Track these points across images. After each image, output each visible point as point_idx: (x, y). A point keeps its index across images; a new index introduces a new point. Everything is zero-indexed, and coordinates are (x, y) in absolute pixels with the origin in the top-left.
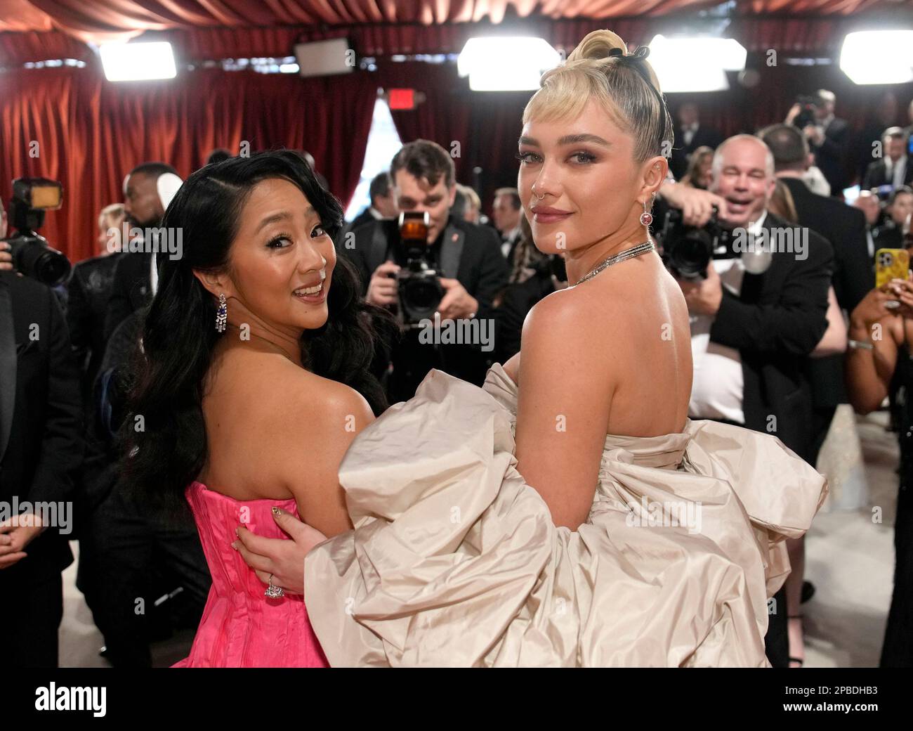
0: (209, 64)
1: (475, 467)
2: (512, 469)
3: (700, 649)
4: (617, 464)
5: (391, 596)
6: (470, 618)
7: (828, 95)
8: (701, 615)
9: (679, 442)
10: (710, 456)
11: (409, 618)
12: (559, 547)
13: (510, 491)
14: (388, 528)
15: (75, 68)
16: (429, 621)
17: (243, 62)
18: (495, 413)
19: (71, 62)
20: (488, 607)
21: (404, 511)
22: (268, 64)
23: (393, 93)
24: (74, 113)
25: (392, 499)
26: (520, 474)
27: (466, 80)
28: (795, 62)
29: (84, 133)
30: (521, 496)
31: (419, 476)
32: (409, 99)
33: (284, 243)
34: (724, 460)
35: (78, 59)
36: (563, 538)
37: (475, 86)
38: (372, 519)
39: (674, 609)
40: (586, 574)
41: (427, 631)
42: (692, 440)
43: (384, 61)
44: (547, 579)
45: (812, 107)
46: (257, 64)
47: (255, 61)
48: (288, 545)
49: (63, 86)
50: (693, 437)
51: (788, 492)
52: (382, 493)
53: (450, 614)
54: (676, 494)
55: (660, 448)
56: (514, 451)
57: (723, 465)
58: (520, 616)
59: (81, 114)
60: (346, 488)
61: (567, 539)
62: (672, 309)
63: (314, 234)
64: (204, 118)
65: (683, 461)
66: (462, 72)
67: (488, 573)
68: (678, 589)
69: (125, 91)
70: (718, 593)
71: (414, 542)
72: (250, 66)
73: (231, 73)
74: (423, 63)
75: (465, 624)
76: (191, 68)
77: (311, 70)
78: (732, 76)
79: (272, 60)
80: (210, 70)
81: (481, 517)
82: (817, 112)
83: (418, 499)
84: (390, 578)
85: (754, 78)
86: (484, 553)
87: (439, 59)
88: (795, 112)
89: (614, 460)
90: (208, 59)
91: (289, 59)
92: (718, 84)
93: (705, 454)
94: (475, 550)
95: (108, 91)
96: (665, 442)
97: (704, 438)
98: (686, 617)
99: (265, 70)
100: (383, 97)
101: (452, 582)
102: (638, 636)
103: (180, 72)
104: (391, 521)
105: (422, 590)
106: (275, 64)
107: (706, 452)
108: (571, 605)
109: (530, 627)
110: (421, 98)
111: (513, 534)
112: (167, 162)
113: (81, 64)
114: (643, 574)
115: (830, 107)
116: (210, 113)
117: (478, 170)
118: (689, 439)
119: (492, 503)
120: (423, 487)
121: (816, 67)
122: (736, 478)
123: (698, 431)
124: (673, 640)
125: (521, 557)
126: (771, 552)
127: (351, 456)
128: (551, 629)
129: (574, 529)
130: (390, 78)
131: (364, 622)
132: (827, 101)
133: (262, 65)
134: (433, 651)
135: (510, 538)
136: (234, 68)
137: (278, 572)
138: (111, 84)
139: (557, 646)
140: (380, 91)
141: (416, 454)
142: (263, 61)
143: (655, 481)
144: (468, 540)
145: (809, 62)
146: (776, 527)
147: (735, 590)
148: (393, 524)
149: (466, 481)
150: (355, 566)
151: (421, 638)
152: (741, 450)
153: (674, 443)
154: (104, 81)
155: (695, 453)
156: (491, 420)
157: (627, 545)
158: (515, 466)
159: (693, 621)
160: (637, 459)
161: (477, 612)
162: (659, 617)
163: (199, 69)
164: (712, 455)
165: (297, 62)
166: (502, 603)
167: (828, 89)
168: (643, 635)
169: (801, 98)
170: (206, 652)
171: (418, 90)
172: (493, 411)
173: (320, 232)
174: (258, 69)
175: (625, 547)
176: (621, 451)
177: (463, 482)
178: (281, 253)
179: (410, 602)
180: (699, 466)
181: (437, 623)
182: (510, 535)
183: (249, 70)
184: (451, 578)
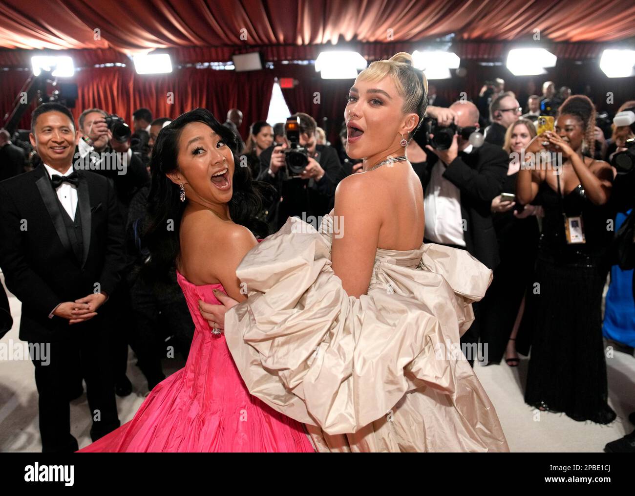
0: (189, 65)
1: (304, 266)
2: (328, 267)
3: (417, 360)
4: (386, 264)
5: (259, 330)
6: (299, 341)
7: (501, 81)
8: (416, 341)
9: (418, 254)
10: (434, 261)
11: (271, 341)
12: (349, 306)
13: (324, 277)
14: (262, 297)
15: (121, 67)
16: (280, 343)
17: (206, 64)
18: (316, 239)
19: (119, 64)
20: (307, 337)
21: (270, 288)
22: (219, 65)
23: (282, 80)
24: (120, 91)
25: (264, 283)
26: (332, 269)
27: (319, 73)
28: (484, 64)
29: (125, 101)
30: (330, 280)
31: (277, 271)
32: (291, 83)
33: (201, 151)
34: (441, 263)
35: (122, 62)
36: (351, 302)
37: (324, 76)
38: (255, 293)
39: (400, 339)
40: (360, 320)
41: (278, 348)
42: (424, 253)
43: (277, 64)
44: (339, 323)
45: (493, 87)
46: (213, 65)
47: (212, 64)
48: (222, 307)
49: (114, 77)
50: (425, 252)
51: (474, 278)
52: (258, 280)
53: (290, 340)
54: (415, 280)
55: (409, 257)
56: (330, 258)
57: (441, 266)
58: (326, 341)
59: (124, 90)
60: (240, 278)
61: (354, 303)
62: (415, 189)
63: (218, 146)
64: (186, 91)
65: (420, 263)
66: (317, 70)
67: (308, 319)
68: (402, 329)
69: (147, 79)
70: (425, 330)
71: (275, 303)
72: (210, 66)
73: (200, 70)
74: (298, 65)
75: (296, 345)
76: (180, 67)
77: (240, 69)
78: (453, 71)
79: (221, 63)
80: (189, 68)
81: (307, 291)
82: (496, 89)
83: (277, 281)
84: (260, 321)
85: (464, 73)
86: (305, 309)
87: (305, 63)
88: (484, 89)
89: (385, 262)
90: (188, 63)
91: (230, 63)
92: (447, 75)
93: (431, 260)
94: (303, 307)
95: (137, 79)
96: (412, 253)
97: (431, 253)
98: (407, 343)
99: (218, 68)
100: (277, 82)
101: (288, 323)
102: (382, 352)
103: (175, 69)
104: (264, 293)
105: (274, 327)
106: (222, 65)
107: (432, 259)
108: (351, 336)
109: (329, 346)
110: (296, 82)
111: (323, 299)
112: (168, 116)
113: (124, 65)
114: (389, 321)
115: (502, 87)
116: (190, 90)
117: (325, 119)
118: (423, 253)
119: (314, 283)
120: (279, 277)
121: (494, 67)
122: (447, 271)
123: (428, 249)
124: (400, 354)
125: (325, 311)
126: (465, 309)
127: (244, 262)
128: (339, 348)
129: (358, 298)
130: (281, 72)
131: (249, 343)
132: (500, 84)
133: (216, 66)
134: (281, 358)
135: (321, 301)
136: (202, 67)
137: (217, 321)
138: (139, 75)
139: (342, 357)
140: (276, 79)
141: (275, 260)
142: (216, 64)
143: (404, 273)
144: (300, 303)
145: (491, 64)
146: (468, 296)
147: (433, 330)
148: (265, 295)
149: (300, 273)
150: (247, 316)
151: (275, 352)
152: (449, 258)
153: (416, 254)
154: (135, 74)
155: (426, 259)
156: (314, 242)
157: (382, 306)
158: (330, 265)
159: (411, 346)
160: (399, 263)
161: (302, 339)
162: (393, 343)
163: (183, 67)
164: (435, 261)
165: (233, 64)
166: (315, 334)
167: (501, 78)
168: (384, 352)
169: (487, 82)
170: (192, 362)
171: (295, 78)
172: (315, 238)
173: (221, 144)
174: (214, 68)
175: (381, 307)
176: (389, 258)
177: (299, 273)
178: (201, 157)
179: (268, 333)
180: (430, 266)
181: (283, 344)
182: (320, 300)
183: (209, 69)
184: (288, 322)
